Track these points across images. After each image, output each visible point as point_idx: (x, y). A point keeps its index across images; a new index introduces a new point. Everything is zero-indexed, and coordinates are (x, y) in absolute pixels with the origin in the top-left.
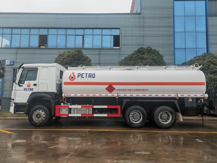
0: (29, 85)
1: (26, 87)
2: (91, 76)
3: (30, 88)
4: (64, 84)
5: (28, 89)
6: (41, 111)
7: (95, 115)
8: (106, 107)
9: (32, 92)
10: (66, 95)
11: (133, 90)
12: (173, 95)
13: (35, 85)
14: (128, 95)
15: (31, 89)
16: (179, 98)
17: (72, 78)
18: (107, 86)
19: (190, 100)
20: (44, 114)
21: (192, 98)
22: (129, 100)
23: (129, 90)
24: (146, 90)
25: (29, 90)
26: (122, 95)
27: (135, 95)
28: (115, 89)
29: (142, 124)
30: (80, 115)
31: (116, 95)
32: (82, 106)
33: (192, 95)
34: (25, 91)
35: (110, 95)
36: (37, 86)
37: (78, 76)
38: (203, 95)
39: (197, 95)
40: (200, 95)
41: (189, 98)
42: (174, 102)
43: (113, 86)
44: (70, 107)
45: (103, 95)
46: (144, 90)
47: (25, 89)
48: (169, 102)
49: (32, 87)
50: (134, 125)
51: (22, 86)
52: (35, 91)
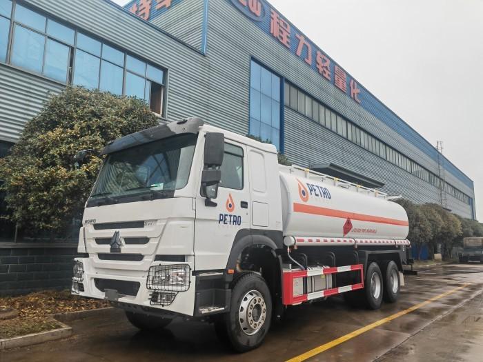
0: (230, 202)
1: (225, 211)
2: (326, 194)
3: (231, 213)
4: (295, 210)
5: (228, 218)
7: (340, 290)
8: (349, 268)
9: (238, 228)
11: (366, 231)
13: (244, 205)
15: (237, 220)
17: (303, 193)
22: (370, 252)
23: (363, 231)
25: (232, 223)
28: (352, 227)
32: (324, 271)
34: (222, 223)
36: (248, 210)
37: (311, 191)
43: (351, 220)
44: (309, 274)
46: (374, 231)
47: (222, 219)
51: (215, 205)
52: (245, 225)
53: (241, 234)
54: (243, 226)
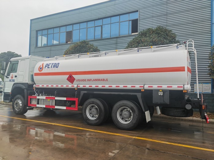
0: (12, 76)
1: (11, 79)
2: (55, 66)
3: (12, 79)
4: (35, 75)
5: (11, 80)
6: (19, 101)
7: (56, 107)
8: (65, 99)
9: (14, 83)
10: (36, 86)
11: (93, 80)
12: (137, 87)
13: (16, 76)
14: (87, 86)
15: (13, 81)
16: (145, 90)
17: (41, 69)
18: (67, 76)
19: (161, 94)
20: (21, 103)
21: (164, 91)
22: (86, 92)
23: (88, 80)
24: (106, 80)
26: (81, 86)
27: (94, 86)
28: (75, 79)
29: (98, 121)
30: (44, 106)
31: (75, 86)
32: (46, 97)
33: (165, 87)
35: (70, 86)
36: (17, 78)
37: (46, 66)
38: (182, 87)
39: (172, 86)
40: (177, 86)
41: (158, 90)
42: (136, 96)
43: (73, 76)
44: (38, 97)
45: (65, 86)
46: (104, 80)
47: (10, 81)
48: (130, 95)
49: (14, 78)
50: (90, 122)
51: (9, 78)
52: (16, 82)
53: (14, 84)
54: (15, 82)
